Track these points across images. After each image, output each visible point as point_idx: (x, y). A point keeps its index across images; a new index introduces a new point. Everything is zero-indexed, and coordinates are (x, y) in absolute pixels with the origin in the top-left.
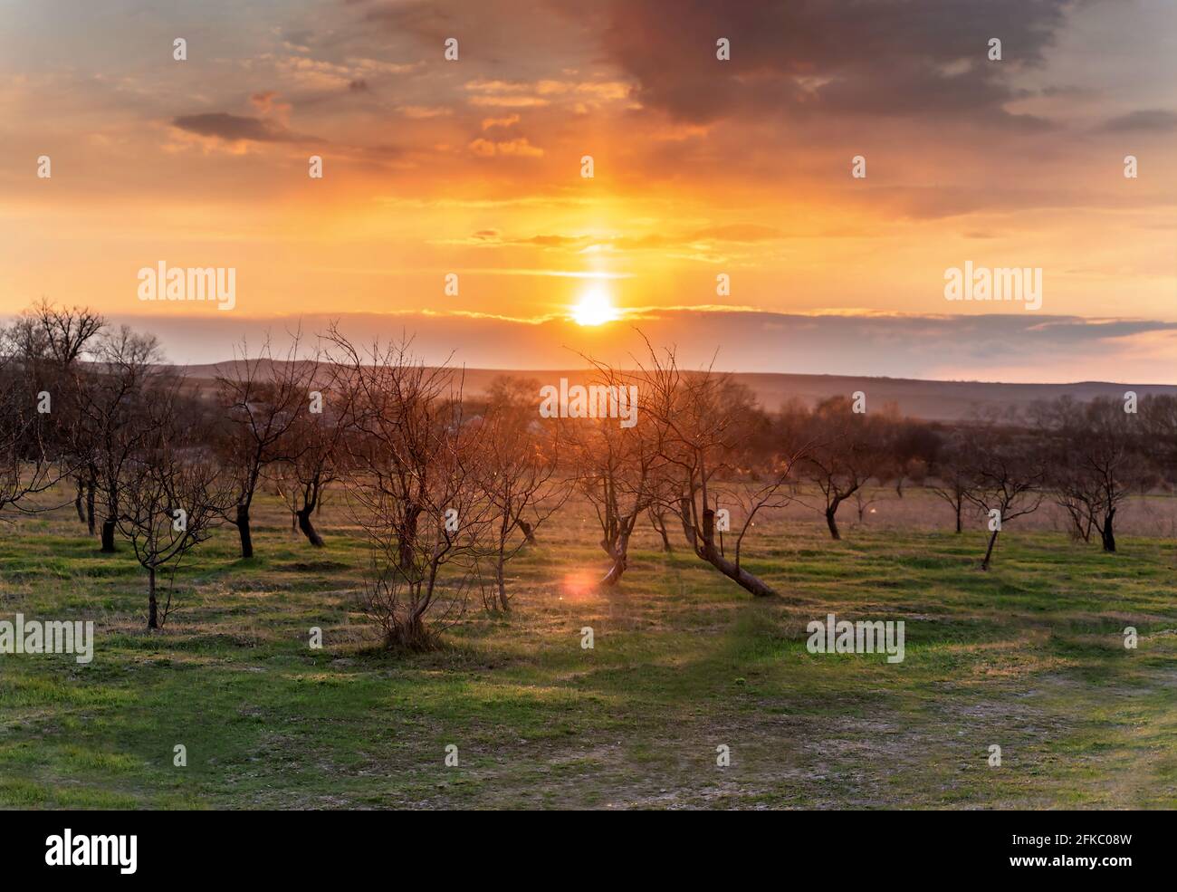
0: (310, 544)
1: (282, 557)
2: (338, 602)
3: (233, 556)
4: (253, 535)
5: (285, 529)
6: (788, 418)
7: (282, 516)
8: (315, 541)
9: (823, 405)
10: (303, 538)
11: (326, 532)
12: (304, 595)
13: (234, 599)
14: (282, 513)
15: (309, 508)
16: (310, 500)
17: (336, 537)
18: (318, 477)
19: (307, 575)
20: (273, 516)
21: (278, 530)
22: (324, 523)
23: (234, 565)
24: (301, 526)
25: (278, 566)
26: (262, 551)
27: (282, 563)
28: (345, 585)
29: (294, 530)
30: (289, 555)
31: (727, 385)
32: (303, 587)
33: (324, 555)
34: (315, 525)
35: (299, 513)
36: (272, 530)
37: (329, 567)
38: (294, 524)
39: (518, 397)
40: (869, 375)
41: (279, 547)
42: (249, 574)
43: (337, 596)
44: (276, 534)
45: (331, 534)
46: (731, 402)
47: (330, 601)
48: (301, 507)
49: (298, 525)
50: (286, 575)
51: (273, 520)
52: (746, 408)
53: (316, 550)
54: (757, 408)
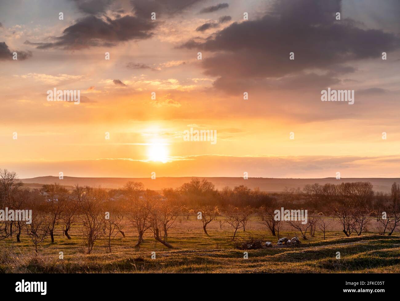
0: (68, 239)
1: (61, 242)
2: (74, 251)
3: (49, 242)
4: (54, 237)
5: (61, 235)
6: (226, 192)
7: (59, 231)
8: (69, 238)
9: (236, 188)
10: (66, 237)
11: (72, 235)
12: (67, 250)
13: (52, 251)
14: (59, 230)
15: (67, 230)
16: (68, 228)
17: (75, 237)
18: (69, 222)
19: (68, 246)
20: (57, 231)
21: (59, 235)
22: (71, 233)
23: (50, 244)
24: (65, 234)
25: (60, 244)
26: (56, 241)
27: (61, 243)
28: (76, 248)
29: (63, 235)
30: (62, 241)
31: (205, 182)
32: (67, 248)
33: (71, 241)
34: (69, 234)
35: (65, 231)
36: (58, 235)
37: (72, 244)
38: (63, 234)
39: (135, 188)
40: (255, 177)
41: (60, 239)
42: (53, 246)
43: (74, 250)
44: (59, 236)
45: (73, 236)
46: (206, 188)
47: (73, 251)
48: (65, 229)
49: (64, 234)
50: (63, 246)
51: (58, 233)
52: (212, 190)
53: (69, 240)
54: (215, 190)
